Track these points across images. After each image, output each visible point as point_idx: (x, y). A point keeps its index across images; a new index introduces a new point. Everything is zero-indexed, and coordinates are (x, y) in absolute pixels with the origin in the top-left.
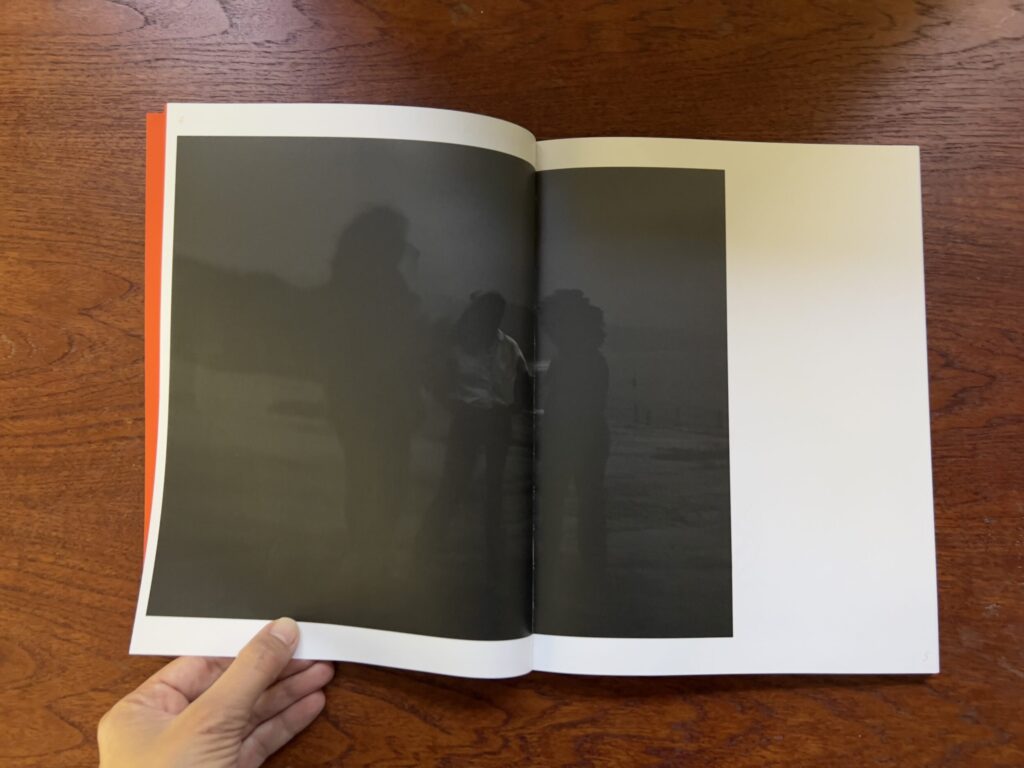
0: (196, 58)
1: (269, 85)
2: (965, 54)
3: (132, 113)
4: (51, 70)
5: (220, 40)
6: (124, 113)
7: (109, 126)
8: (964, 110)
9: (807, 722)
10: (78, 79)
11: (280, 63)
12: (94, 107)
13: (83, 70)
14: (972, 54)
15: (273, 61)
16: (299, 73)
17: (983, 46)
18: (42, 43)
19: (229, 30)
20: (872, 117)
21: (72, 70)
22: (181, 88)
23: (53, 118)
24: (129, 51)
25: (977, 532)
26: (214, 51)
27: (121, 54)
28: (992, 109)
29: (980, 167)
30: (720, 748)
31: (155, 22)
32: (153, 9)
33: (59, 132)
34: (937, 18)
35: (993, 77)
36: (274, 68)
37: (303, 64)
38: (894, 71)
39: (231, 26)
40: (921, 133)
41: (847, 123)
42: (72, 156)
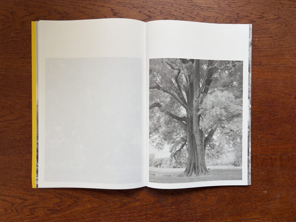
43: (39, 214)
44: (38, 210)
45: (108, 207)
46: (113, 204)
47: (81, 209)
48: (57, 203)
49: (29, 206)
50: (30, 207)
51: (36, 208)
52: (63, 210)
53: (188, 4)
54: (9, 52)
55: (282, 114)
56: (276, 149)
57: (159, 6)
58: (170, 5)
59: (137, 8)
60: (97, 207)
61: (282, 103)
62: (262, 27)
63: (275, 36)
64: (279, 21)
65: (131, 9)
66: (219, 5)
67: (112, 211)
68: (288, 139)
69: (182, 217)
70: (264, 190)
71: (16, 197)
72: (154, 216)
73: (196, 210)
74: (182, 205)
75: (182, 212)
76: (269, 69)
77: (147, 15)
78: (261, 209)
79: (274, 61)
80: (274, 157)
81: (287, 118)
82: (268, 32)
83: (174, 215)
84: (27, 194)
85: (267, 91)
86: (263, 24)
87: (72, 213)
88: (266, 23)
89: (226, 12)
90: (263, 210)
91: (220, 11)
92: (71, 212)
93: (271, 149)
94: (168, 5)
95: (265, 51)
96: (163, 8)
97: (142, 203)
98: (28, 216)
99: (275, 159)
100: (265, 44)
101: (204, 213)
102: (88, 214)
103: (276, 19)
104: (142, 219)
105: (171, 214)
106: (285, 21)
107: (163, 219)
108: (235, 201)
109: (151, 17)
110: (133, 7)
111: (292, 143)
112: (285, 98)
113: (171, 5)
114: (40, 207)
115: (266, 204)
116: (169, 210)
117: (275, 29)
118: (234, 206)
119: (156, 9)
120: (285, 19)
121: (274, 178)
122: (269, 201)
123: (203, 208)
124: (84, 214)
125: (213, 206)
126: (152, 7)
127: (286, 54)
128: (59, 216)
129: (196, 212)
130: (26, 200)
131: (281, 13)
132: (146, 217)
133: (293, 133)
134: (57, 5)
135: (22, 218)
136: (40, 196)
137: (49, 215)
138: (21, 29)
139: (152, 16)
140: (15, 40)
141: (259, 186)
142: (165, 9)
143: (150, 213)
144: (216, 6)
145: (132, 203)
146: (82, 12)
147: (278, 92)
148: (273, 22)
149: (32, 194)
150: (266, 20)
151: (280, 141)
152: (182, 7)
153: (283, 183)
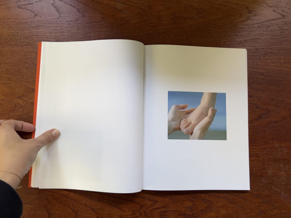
0: (50, 25)
1: (71, 33)
2: (260, 24)
3: (32, 41)
4: (8, 29)
5: (56, 21)
6: (29, 41)
7: (25, 45)
8: (260, 39)
9: (222, 205)
10: (16, 31)
11: (74, 27)
12: (21, 40)
13: (17, 29)
14: (262, 24)
15: (72, 26)
16: (79, 30)
17: (265, 22)
18: (5, 21)
19: (59, 18)
20: (236, 41)
21: (14, 29)
22: (46, 34)
23: (9, 43)
24: (31, 24)
25: (266, 153)
26: (55, 24)
27: (28, 25)
28: (268, 39)
29: (265, 54)
30: (199, 213)
31: (38, 15)
32: (37, 12)
33: (11, 47)
34: (253, 14)
35: (268, 30)
36: (72, 28)
37: (80, 27)
38: (241, 29)
39: (60, 16)
40: (249, 46)
41: (229, 43)
42: (15, 53)
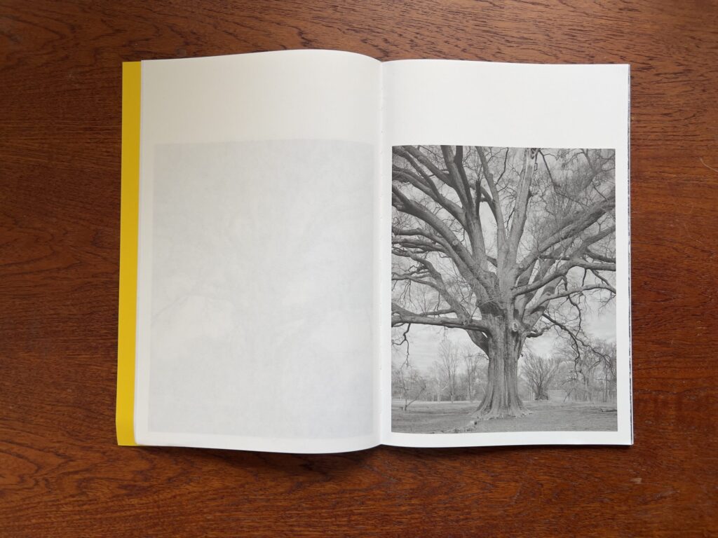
43: (98, 494)
44: (96, 485)
45: (261, 490)
46: (273, 484)
47: (195, 489)
48: (141, 472)
49: (76, 473)
50: (77, 477)
51: (92, 479)
52: (154, 490)
53: (477, 27)
54: (61, 116)
55: (686, 296)
56: (669, 378)
57: (408, 29)
58: (433, 28)
59: (356, 31)
60: (235, 488)
61: (687, 270)
62: (647, 91)
63: (676, 112)
64: (687, 79)
65: (344, 32)
66: (548, 35)
67: (269, 500)
68: (698, 356)
69: (434, 526)
70: (636, 477)
71: (49, 452)
72: (367, 519)
73: (469, 513)
74: (436, 498)
75: (435, 515)
76: (658, 188)
77: (380, 49)
78: (626, 521)
79: (672, 170)
80: (662, 397)
81: (698, 307)
82: (660, 103)
83: (416, 521)
84: (74, 445)
85: (653, 240)
86: (649, 83)
87: (175, 497)
88: (658, 82)
89: (564, 52)
90: (630, 523)
91: (551, 48)
92: (174, 494)
93: (657, 378)
94: (430, 28)
95: (651, 146)
96: (418, 34)
97: (340, 485)
98: (73, 497)
99: (665, 403)
100: (654, 130)
101: (487, 521)
102: (213, 504)
103: (681, 73)
104: (338, 525)
105: (409, 517)
106: (702, 78)
107: (388, 528)
108: (563, 497)
109: (388, 53)
110: (348, 29)
111: (707, 368)
112: (696, 258)
113: (438, 30)
114: (102, 479)
115: (638, 511)
116: (403, 508)
117: (678, 96)
118: (562, 509)
119: (401, 35)
120: (702, 75)
121: (661, 448)
122: (646, 504)
123: (485, 509)
124: (202, 502)
125: (509, 506)
126: (393, 31)
127: (702, 157)
128: (144, 502)
129: (468, 516)
130: (70, 459)
131: (694, 60)
132: (349, 521)
133: (710, 343)
134: (176, 15)
135: (58, 500)
136: (104, 453)
137: (120, 498)
138: (90, 65)
139: (391, 52)
140: (76, 90)
141: (623, 466)
142: (422, 37)
143: (359, 511)
144: (541, 37)
145: (318, 484)
146: (231, 34)
147: (679, 243)
148: (673, 80)
149: (84, 447)
150: (658, 75)
151: (677, 360)
152: (461, 34)
153: (682, 461)
